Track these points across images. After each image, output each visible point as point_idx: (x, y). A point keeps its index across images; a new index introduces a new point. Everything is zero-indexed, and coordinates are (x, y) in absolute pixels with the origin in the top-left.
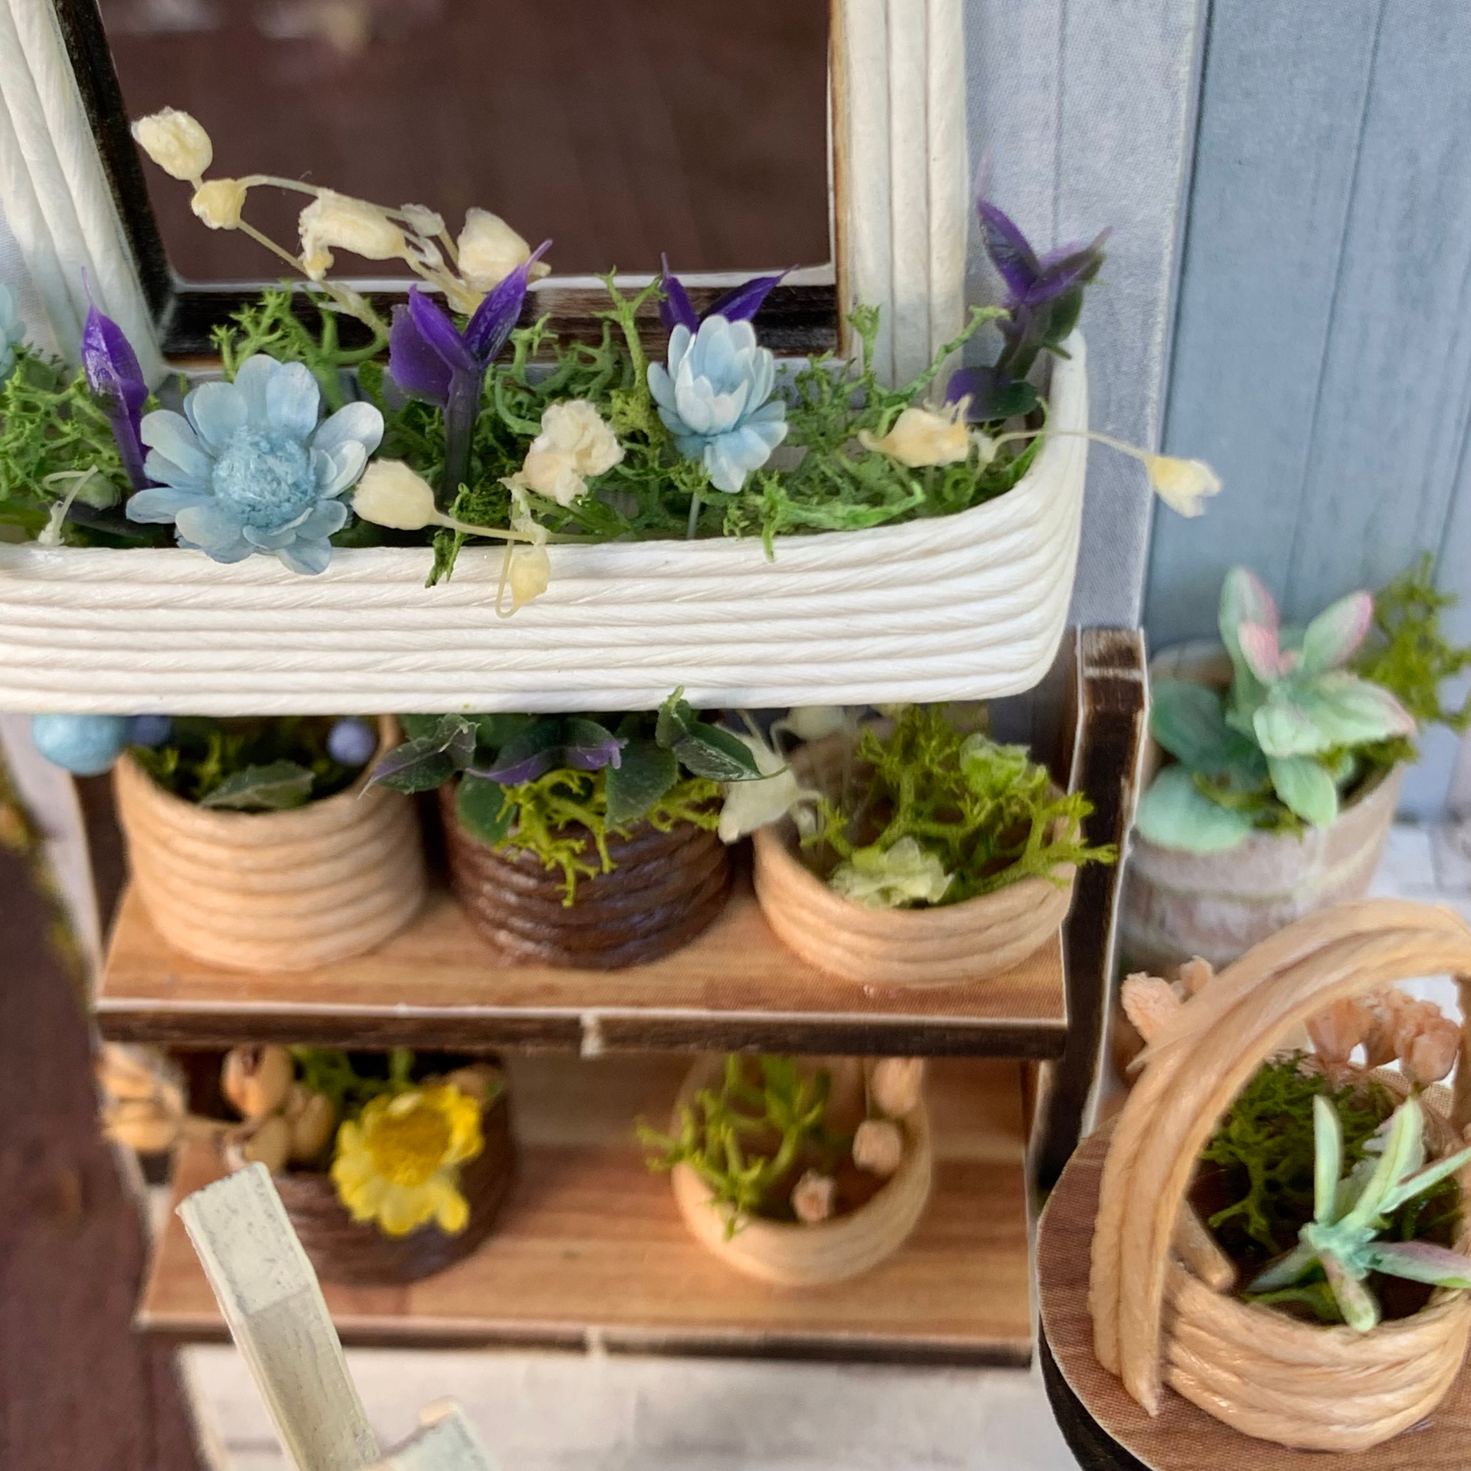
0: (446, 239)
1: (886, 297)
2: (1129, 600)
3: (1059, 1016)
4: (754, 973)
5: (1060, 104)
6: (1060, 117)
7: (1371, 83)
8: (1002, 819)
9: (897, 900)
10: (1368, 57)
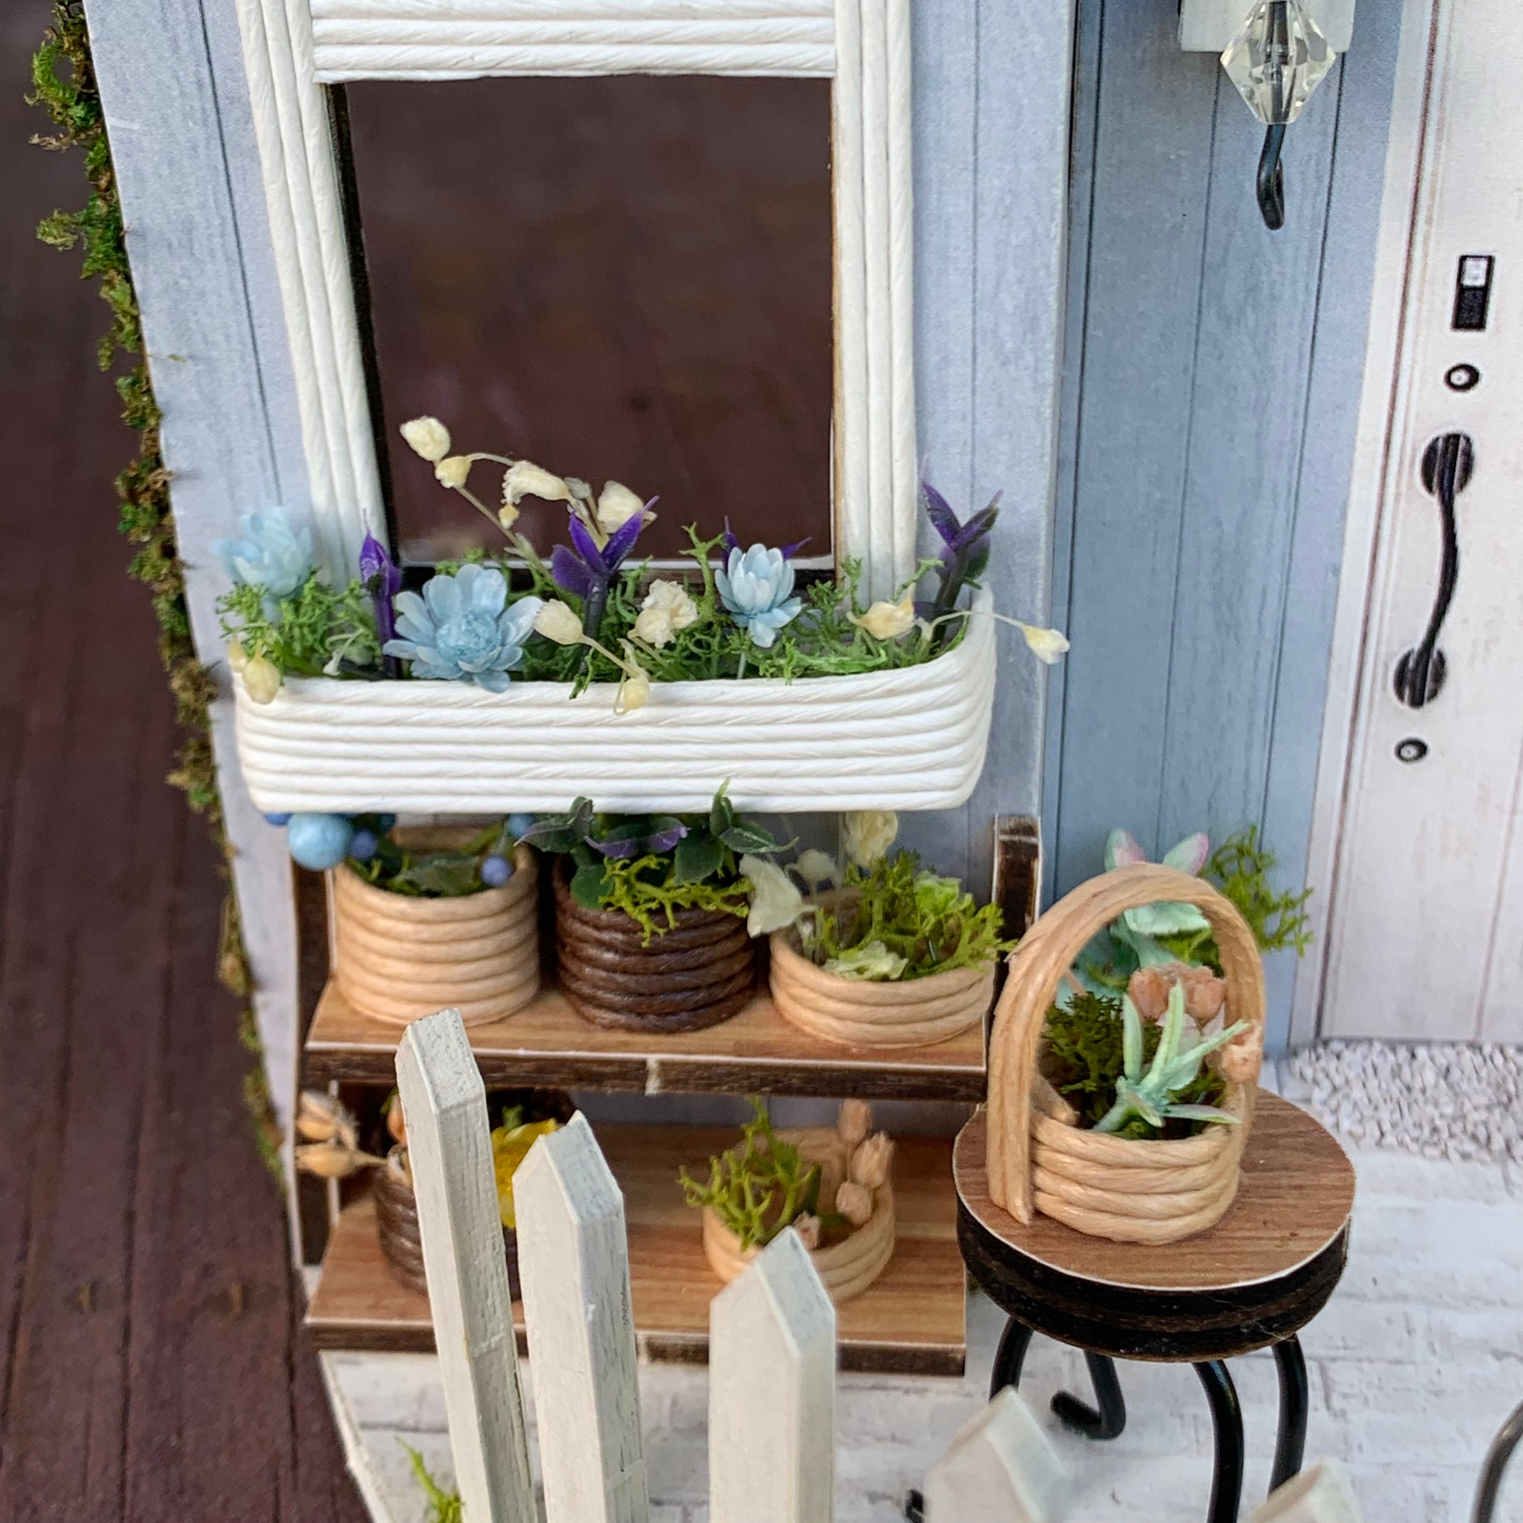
0: (591, 502)
1: (865, 555)
2: (1030, 795)
3: (981, 1065)
4: (771, 1039)
5: (973, 430)
6: (973, 439)
7: (1187, 471)
8: (942, 934)
9: (868, 974)
10: (1184, 452)
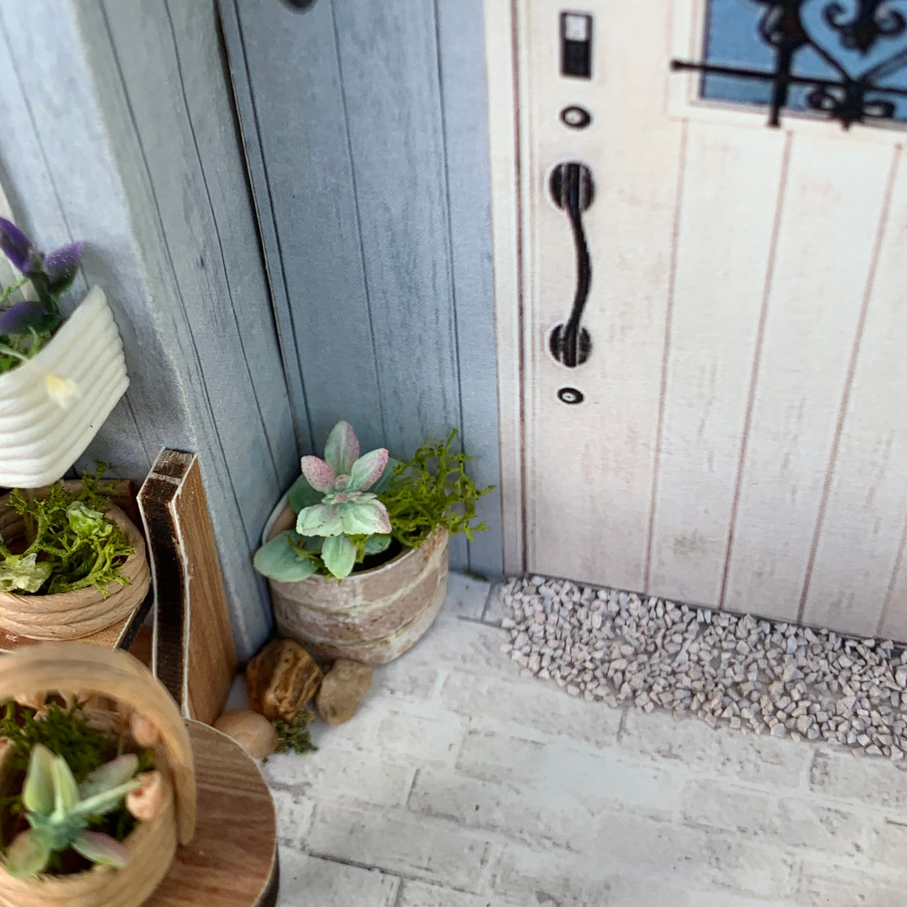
10: (347, 149)
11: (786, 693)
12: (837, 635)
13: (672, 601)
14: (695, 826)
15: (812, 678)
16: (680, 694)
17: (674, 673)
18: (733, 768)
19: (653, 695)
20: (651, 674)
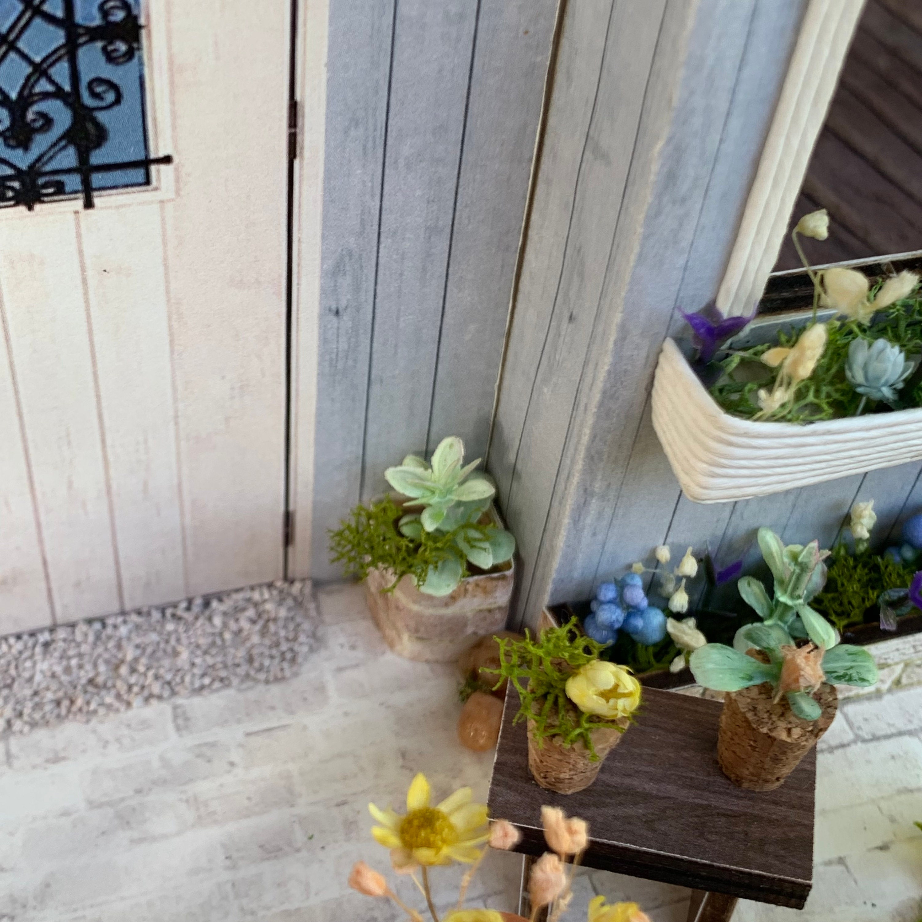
11: (133, 670)
12: (157, 608)
13: (12, 635)
14: (100, 806)
15: (149, 650)
16: (48, 708)
17: (36, 693)
18: (113, 748)
19: (26, 718)
20: (17, 702)
